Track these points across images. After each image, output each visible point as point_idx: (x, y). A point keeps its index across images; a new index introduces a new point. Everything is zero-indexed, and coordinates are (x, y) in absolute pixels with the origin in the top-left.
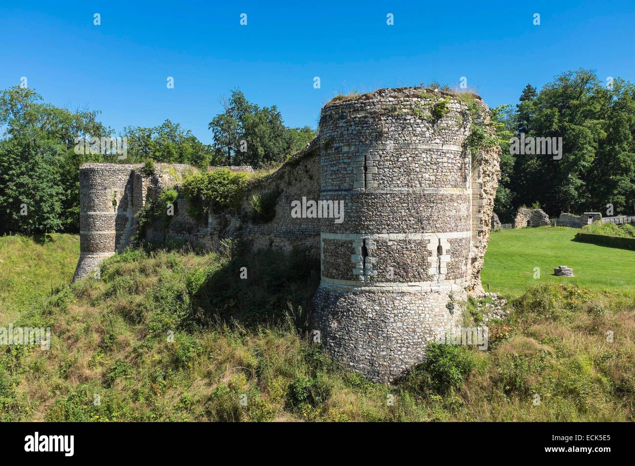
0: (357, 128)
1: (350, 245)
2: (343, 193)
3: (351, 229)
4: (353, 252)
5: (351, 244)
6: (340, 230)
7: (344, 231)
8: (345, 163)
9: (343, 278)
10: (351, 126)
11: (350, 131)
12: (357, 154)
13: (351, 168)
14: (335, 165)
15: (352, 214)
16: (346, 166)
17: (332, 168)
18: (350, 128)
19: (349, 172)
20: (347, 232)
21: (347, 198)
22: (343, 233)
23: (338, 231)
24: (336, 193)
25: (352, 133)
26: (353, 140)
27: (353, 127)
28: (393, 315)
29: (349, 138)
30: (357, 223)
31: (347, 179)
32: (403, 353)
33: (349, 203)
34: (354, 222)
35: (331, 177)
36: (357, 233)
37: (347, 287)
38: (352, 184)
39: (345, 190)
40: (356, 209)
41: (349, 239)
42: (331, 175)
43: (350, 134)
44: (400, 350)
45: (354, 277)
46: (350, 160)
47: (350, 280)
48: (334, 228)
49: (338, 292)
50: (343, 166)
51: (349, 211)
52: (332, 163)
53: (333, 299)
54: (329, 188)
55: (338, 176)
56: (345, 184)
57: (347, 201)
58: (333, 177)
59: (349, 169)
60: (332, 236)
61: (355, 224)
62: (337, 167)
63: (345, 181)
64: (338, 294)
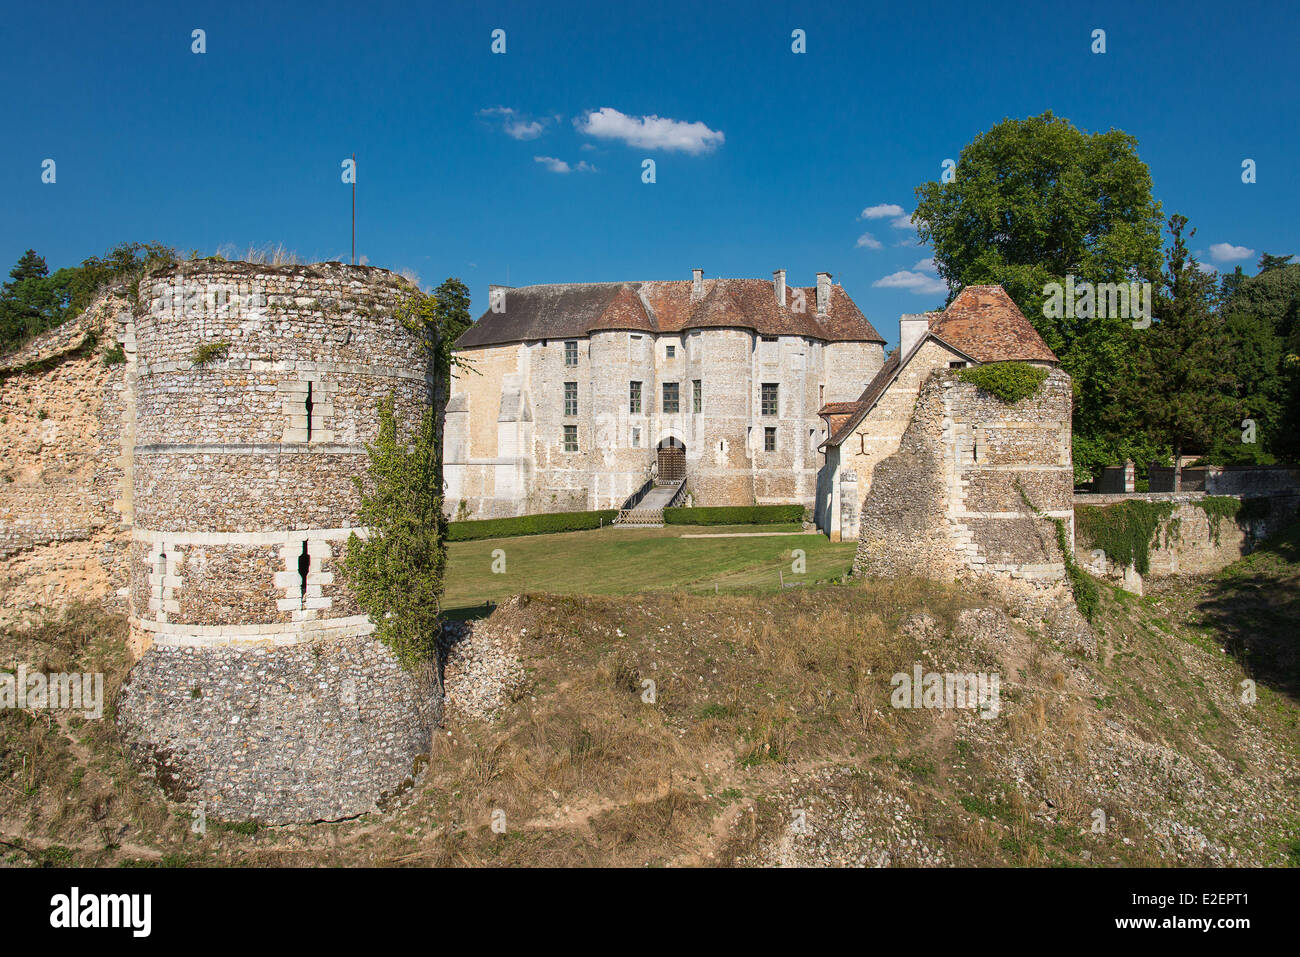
0: (293, 328)
1: (272, 554)
2: (257, 450)
3: (276, 522)
4: (279, 566)
5: (276, 550)
6: (245, 524)
7: (258, 526)
8: (261, 393)
9: (251, 620)
10: (279, 322)
11: (277, 333)
12: (293, 378)
13: (277, 404)
14: (234, 395)
15: (279, 493)
16: (264, 398)
17: (221, 401)
18: (276, 326)
19: (271, 411)
20: (267, 528)
21: (267, 460)
22: (253, 531)
23: (240, 528)
24: (234, 451)
25: (282, 337)
26: (284, 350)
27: (285, 326)
28: (365, 678)
29: (275, 345)
30: (290, 511)
31: (267, 425)
32: (390, 743)
33: (273, 472)
34: (283, 509)
35: (217, 419)
36: (290, 529)
37: (263, 638)
38: (279, 433)
39: (263, 447)
40: (289, 484)
41: (271, 543)
42: (218, 414)
43: (278, 338)
44: (384, 740)
45: (281, 616)
46: (274, 388)
47: (271, 622)
48: (228, 523)
49: (239, 650)
50: (255, 398)
51: (271, 486)
52: (224, 390)
53: (225, 668)
54: (207, 440)
55: (240, 417)
56: (260, 435)
57: (267, 468)
58: (224, 418)
59: (270, 405)
60: (218, 539)
61: (285, 512)
62: (237, 400)
63: (260, 429)
64: (238, 656)
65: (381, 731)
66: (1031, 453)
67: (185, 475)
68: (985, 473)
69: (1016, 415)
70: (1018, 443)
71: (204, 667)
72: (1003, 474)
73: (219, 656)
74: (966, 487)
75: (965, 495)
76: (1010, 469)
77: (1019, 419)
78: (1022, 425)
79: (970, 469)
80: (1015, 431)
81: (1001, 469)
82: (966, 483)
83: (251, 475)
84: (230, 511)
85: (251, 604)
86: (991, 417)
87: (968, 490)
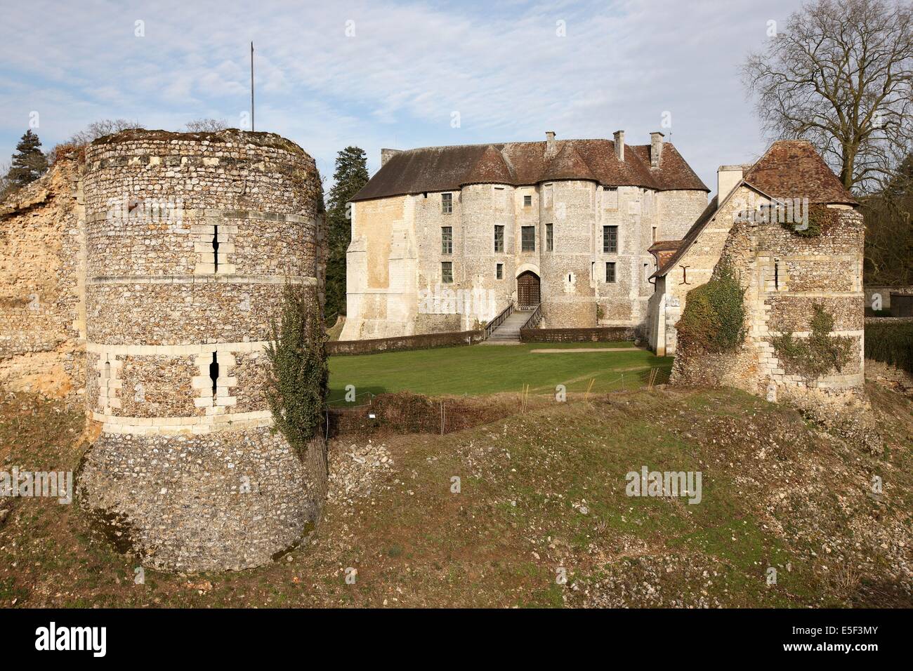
0: (202, 183)
1: (189, 363)
2: (176, 281)
3: (192, 337)
4: (194, 372)
5: (192, 360)
6: (168, 339)
7: (178, 341)
8: (178, 235)
9: (175, 414)
10: (191, 178)
11: (189, 187)
12: (202, 223)
13: (190, 244)
14: (157, 237)
15: (193, 315)
16: (180, 239)
17: (147, 242)
18: (188, 181)
19: (186, 249)
20: (184, 342)
21: (184, 289)
22: (174, 344)
23: (164, 342)
24: (158, 282)
25: (193, 190)
26: (195, 201)
27: (195, 181)
29: (188, 197)
30: (202, 328)
31: (183, 261)
32: (284, 511)
33: (189, 298)
34: (197, 327)
35: (144, 256)
36: (203, 342)
37: (183, 428)
38: (192, 267)
39: (180, 278)
40: (200, 307)
41: (189, 353)
43: (190, 191)
44: (279, 509)
45: (198, 411)
46: (188, 231)
47: (190, 416)
48: (155, 338)
49: (166, 437)
50: (173, 239)
51: (187, 309)
52: (149, 233)
53: (156, 451)
54: (138, 273)
55: (162, 255)
56: (177, 268)
57: (184, 294)
58: (150, 255)
59: (185, 245)
60: (148, 351)
61: (198, 329)
62: (160, 241)
63: (178, 264)
64: (165, 442)
65: (276, 502)
66: (826, 282)
67: (122, 301)
68: (785, 299)
69: (813, 249)
70: (814, 273)
71: (139, 450)
72: (800, 300)
73: (151, 441)
74: (768, 311)
75: (768, 318)
76: (807, 295)
77: (816, 253)
78: (818, 258)
79: (773, 295)
80: (812, 263)
81: (799, 295)
82: (769, 307)
83: (172, 300)
84: (156, 329)
85: (174, 401)
86: (790, 251)
87: (769, 313)
